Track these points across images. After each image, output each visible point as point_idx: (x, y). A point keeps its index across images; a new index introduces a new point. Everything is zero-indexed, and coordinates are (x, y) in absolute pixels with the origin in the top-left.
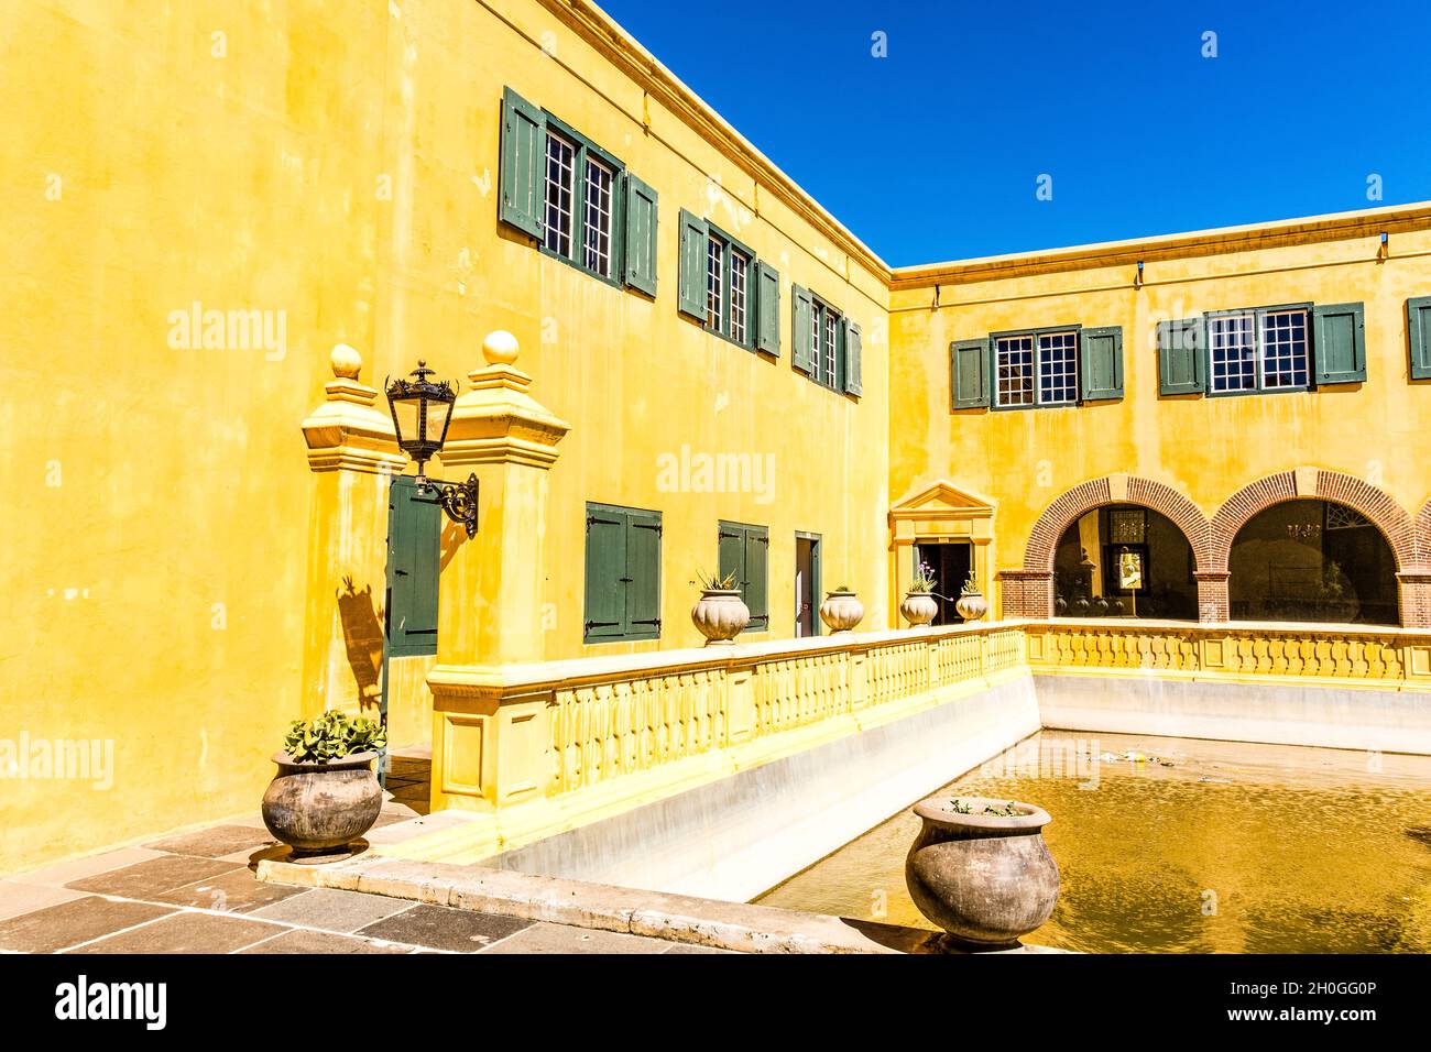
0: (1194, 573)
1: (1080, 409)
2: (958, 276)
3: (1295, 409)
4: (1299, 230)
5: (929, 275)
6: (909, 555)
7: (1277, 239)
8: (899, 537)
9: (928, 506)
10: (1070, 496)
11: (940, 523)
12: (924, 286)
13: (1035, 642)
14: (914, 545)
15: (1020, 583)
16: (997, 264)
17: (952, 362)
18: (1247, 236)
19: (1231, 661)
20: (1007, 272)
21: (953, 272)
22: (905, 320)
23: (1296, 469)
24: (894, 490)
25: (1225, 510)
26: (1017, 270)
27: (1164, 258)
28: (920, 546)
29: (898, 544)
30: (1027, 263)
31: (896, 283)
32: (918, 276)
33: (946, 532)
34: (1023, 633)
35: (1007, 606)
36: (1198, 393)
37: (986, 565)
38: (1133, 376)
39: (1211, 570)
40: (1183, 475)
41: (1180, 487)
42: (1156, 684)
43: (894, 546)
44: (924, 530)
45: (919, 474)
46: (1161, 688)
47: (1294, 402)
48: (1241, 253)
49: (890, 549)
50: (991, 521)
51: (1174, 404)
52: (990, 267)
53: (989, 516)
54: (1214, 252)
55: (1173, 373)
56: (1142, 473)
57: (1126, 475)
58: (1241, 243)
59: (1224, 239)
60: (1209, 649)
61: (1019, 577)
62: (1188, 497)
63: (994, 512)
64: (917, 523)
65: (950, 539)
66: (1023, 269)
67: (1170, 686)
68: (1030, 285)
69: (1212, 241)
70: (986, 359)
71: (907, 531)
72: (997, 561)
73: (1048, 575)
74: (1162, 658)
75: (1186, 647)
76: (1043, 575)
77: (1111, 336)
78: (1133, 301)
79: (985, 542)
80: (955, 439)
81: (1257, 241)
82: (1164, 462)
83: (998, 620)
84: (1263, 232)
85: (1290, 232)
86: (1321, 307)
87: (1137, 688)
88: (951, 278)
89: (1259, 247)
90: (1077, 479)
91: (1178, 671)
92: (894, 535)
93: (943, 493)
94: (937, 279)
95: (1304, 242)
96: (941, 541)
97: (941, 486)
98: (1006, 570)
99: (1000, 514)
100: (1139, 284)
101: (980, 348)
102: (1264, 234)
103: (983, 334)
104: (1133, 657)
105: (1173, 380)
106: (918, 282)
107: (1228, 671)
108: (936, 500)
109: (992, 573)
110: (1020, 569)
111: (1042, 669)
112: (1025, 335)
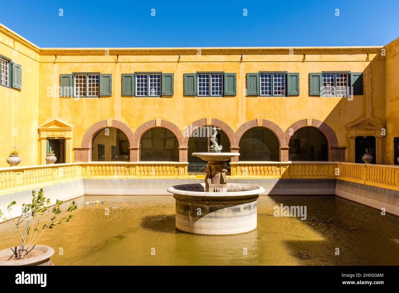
0: (129, 148)
1: (99, 99)
2: (63, 53)
3: (157, 102)
4: (159, 51)
5: (53, 51)
6: (45, 143)
7: (154, 53)
8: (42, 137)
9: (52, 127)
10: (96, 124)
11: (55, 133)
12: (51, 55)
13: (84, 169)
14: (47, 139)
15: (80, 151)
16: (75, 50)
17: (60, 81)
18: (146, 51)
19: (138, 173)
20: (78, 53)
21: (61, 51)
22: (45, 65)
23: (156, 119)
24: (40, 121)
25: (138, 130)
26: (81, 53)
27: (124, 55)
28: (49, 140)
29: (41, 139)
30: (84, 51)
31: (42, 53)
32: (49, 51)
33: (57, 135)
34: (80, 166)
35: (76, 159)
36: (132, 96)
37: (70, 146)
38: (114, 89)
39: (134, 147)
40: (127, 120)
41: (126, 123)
42: (117, 180)
43: (40, 140)
44: (50, 135)
45: (49, 116)
46: (119, 181)
47: (156, 100)
48: (145, 56)
49: (39, 141)
50: (71, 132)
51: (126, 98)
52: (73, 51)
53: (70, 131)
54: (138, 55)
55: (125, 89)
56: (116, 119)
57: (112, 119)
58: (145, 53)
59: (140, 51)
60: (132, 169)
61: (79, 149)
62: (128, 126)
63: (73, 129)
64: (48, 132)
65: (59, 137)
66: (83, 53)
67: (121, 180)
68: (85, 58)
69: (137, 51)
70: (71, 81)
71: (45, 135)
72: (73, 144)
73: (88, 149)
74: (120, 172)
75: (126, 169)
76: (87, 149)
77: (109, 77)
78: (115, 67)
79: (69, 139)
80: (61, 106)
81: (149, 53)
82: (122, 116)
83: (73, 162)
84: (150, 50)
85: (157, 51)
86: (164, 74)
87: (112, 182)
88: (60, 53)
89: (149, 55)
90: (98, 120)
91: (124, 176)
92: (40, 136)
93: (56, 123)
94: (55, 53)
95: (160, 54)
96: (55, 138)
97: (55, 121)
98: (76, 147)
99: (74, 130)
100: (117, 62)
101: (69, 77)
102: (151, 51)
103: (70, 73)
104: (112, 172)
105: (125, 92)
106: (49, 53)
107: (137, 175)
108: (54, 125)
109: (71, 148)
110: (80, 147)
111: (85, 177)
112: (84, 74)
